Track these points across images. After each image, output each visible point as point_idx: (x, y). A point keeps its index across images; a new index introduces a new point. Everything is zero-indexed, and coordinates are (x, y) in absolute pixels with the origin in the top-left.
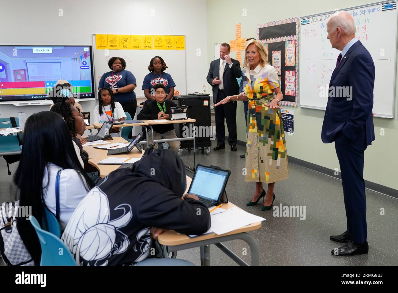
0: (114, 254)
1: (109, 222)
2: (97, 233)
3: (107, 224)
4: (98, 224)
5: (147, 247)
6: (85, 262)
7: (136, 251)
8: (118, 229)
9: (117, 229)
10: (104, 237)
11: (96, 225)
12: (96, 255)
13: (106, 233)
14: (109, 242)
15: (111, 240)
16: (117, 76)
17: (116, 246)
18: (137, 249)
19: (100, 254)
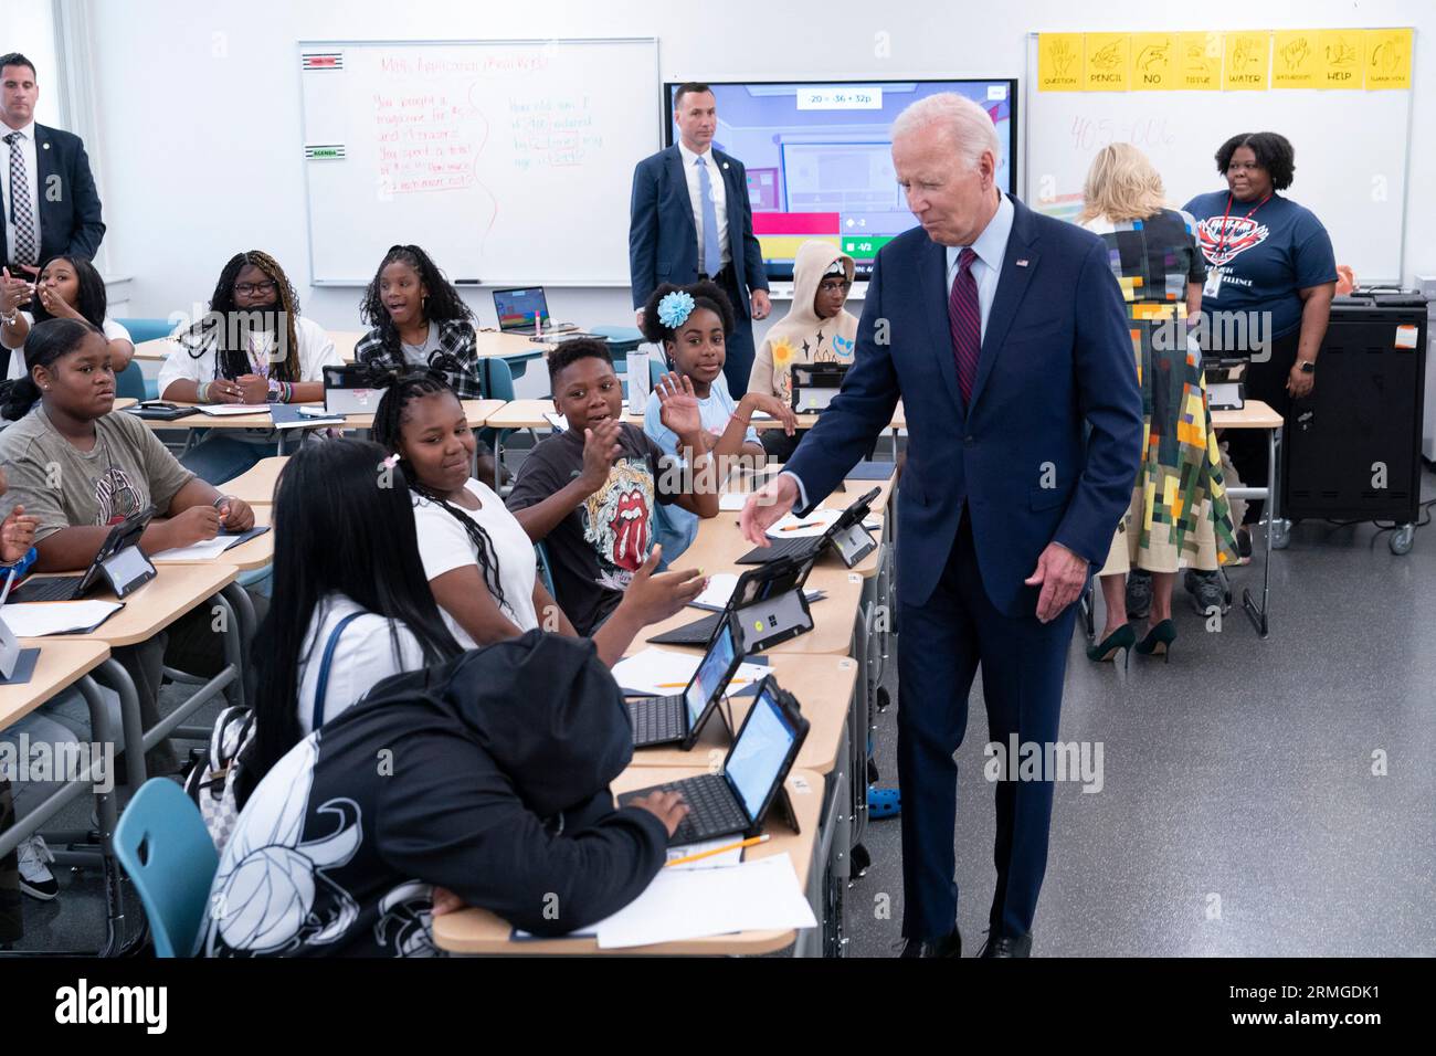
0: (307, 942)
1: (299, 844)
2: (268, 872)
3: (293, 849)
4: (273, 845)
5: (420, 939)
6: (226, 949)
7: (383, 943)
8: (323, 872)
9: (318, 870)
10: (282, 888)
11: (267, 846)
12: (256, 937)
13: (289, 876)
14: (293, 905)
15: (300, 899)
16: (1246, 226)
17: (313, 919)
18: (386, 939)
19: (268, 934)
